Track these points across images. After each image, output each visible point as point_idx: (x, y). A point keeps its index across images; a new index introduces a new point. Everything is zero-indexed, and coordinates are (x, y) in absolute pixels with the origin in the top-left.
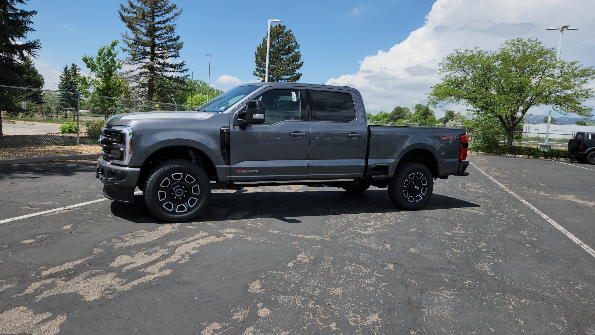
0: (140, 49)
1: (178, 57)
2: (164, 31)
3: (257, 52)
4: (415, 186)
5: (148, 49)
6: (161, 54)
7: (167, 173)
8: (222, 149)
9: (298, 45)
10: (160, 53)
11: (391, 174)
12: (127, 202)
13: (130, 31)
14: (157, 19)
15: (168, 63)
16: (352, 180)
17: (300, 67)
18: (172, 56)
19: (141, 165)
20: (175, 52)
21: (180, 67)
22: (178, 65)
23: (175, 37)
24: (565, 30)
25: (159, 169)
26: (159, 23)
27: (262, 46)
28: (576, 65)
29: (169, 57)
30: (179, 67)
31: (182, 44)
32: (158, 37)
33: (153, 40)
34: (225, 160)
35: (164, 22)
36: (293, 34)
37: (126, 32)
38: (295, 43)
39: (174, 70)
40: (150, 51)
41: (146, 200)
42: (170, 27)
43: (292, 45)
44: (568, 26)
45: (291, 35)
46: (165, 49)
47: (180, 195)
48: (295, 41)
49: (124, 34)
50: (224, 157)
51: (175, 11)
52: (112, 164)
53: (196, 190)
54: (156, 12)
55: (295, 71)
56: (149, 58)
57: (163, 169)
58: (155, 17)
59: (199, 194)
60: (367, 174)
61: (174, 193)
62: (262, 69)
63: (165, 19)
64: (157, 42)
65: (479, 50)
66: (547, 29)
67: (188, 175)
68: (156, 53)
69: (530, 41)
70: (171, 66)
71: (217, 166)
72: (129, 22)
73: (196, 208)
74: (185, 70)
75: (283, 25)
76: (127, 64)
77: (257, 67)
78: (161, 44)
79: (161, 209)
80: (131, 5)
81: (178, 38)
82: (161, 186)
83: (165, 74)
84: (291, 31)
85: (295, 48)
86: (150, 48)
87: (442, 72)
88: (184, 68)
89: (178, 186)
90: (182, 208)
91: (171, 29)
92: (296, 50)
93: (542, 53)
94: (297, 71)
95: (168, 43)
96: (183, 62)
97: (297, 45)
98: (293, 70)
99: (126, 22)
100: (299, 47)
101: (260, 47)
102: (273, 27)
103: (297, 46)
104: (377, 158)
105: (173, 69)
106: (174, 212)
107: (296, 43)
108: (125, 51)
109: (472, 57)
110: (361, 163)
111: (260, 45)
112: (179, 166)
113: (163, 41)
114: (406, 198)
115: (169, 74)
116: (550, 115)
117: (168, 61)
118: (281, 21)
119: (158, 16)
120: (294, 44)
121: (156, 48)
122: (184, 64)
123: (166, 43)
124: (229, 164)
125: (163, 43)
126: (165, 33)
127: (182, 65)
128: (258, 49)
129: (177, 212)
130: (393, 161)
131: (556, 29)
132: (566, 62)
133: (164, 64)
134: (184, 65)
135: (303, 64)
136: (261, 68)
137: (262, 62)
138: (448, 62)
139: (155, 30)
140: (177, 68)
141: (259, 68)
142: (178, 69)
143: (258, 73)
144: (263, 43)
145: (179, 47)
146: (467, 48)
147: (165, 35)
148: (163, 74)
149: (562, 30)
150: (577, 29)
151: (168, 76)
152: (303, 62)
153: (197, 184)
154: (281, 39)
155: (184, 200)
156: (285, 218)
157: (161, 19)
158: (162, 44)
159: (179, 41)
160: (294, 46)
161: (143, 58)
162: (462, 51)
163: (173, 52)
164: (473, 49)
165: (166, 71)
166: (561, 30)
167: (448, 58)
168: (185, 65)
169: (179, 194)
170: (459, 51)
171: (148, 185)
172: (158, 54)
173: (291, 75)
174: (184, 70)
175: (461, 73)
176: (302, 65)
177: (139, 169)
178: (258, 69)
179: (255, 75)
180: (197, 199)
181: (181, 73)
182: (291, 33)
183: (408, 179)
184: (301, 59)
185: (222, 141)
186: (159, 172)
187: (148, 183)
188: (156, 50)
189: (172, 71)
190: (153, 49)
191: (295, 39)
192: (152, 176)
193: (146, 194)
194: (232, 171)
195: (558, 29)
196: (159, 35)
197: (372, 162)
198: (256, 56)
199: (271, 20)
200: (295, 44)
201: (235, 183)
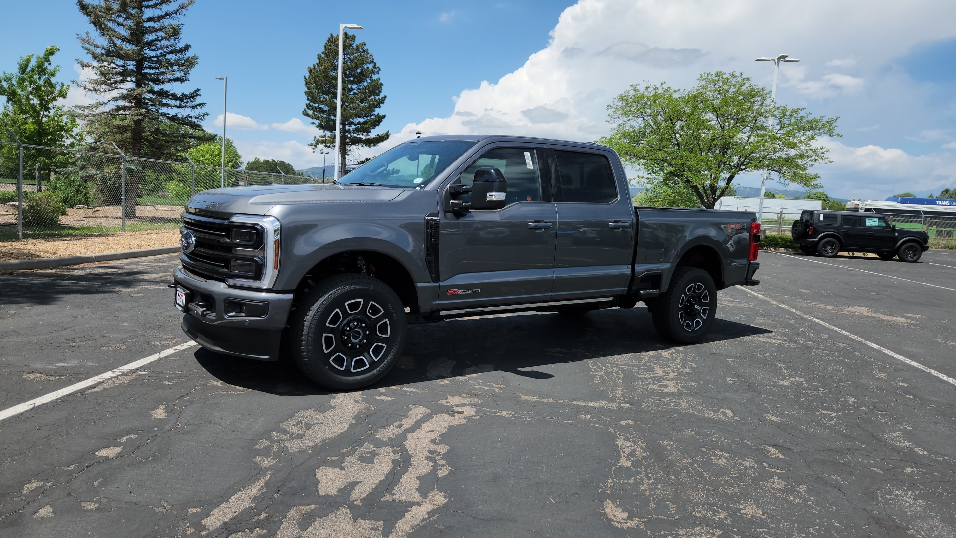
0: (117, 65)
1: (186, 81)
2: (161, 34)
3: (307, 77)
4: (694, 305)
5: (131, 65)
6: (156, 75)
7: (338, 302)
8: (427, 254)
9: (378, 68)
10: (153, 74)
11: (665, 287)
12: (266, 357)
13: (94, 33)
14: (147, 13)
15: (168, 91)
16: (611, 299)
17: (381, 105)
18: (177, 80)
19: (294, 288)
20: (183, 73)
21: (192, 99)
22: (187, 95)
23: (181, 45)
24: (781, 62)
25: (325, 293)
26: (151, 20)
27: (316, 67)
28: (801, 113)
29: (171, 80)
30: (190, 98)
31: (196, 59)
32: (150, 44)
33: (142, 49)
34: (431, 274)
35: (160, 19)
36: (368, 50)
37: (87, 33)
38: (373, 64)
39: (181, 104)
40: (134, 68)
41: (303, 352)
42: (174, 29)
43: (368, 68)
44: (787, 56)
45: (364, 51)
46: (164, 66)
47: (358, 340)
48: (373, 62)
49: (84, 36)
50: (429, 268)
52: (230, 286)
53: (383, 329)
55: (374, 111)
56: (133, 81)
57: (332, 294)
59: (388, 336)
60: (633, 288)
61: (349, 338)
62: (316, 105)
63: (163, 14)
64: (148, 53)
65: (665, 86)
66: (758, 60)
67: (371, 303)
68: (145, 74)
69: (733, 76)
70: (174, 97)
71: (419, 285)
72: (96, 16)
73: (384, 361)
74: (199, 105)
75: (352, 35)
76: (91, 90)
77: (309, 102)
78: (155, 57)
79: (327, 367)
81: (187, 47)
82: (327, 324)
83: (164, 110)
84: (365, 45)
85: (373, 72)
86: (134, 63)
87: (612, 119)
88: (198, 100)
89: (356, 323)
90: (361, 363)
91: (175, 32)
92: (375, 77)
93: (751, 94)
94: (377, 111)
95: (168, 56)
96: (196, 91)
97: (376, 68)
98: (371, 108)
99: (87, 15)
100: (380, 72)
101: (314, 69)
102: (334, 36)
103: (376, 70)
104: (647, 261)
105: (178, 103)
106: (348, 372)
107: (375, 64)
108: (86, 66)
109: (656, 97)
110: (626, 270)
111: (314, 66)
112: (360, 287)
113: (159, 52)
114: (683, 325)
115: (172, 111)
116: (764, 185)
117: (167, 87)
118: (361, 28)
119: (148, 7)
120: (371, 66)
121: (146, 64)
122: (199, 93)
123: (165, 55)
124: (437, 280)
125: (159, 56)
126: (163, 38)
127: (195, 95)
128: (310, 71)
129: (353, 370)
130: (667, 265)
131: (769, 61)
132: (788, 108)
133: (162, 93)
134: (198, 95)
135: (386, 99)
136: (315, 103)
137: (318, 94)
138: (619, 104)
139: (145, 31)
140: (185, 101)
141: (311, 104)
142: (187, 102)
143: (310, 112)
144: (317, 61)
145: (191, 63)
146: (650, 84)
147: (164, 42)
148: (160, 111)
149: (778, 62)
150: (799, 61)
151: (169, 114)
152: (385, 97)
153: (385, 318)
154: (349, 56)
155: (364, 349)
156: (519, 369)
157: (156, 13)
158: (157, 57)
159: (189, 54)
160: (372, 70)
161: (122, 81)
162: (642, 88)
163: (178, 72)
164: (659, 85)
165: (167, 105)
166: (776, 61)
167: (621, 98)
168: (200, 95)
169: (356, 338)
170: (637, 87)
171: (305, 325)
172: (150, 74)
173: (367, 117)
174: (197, 105)
175: (638, 121)
176: (385, 101)
177: (291, 296)
178: (310, 106)
179: (306, 114)
180: (385, 346)
181: (193, 108)
182: (365, 48)
183: (686, 294)
184: (382, 91)
185: (427, 240)
186: (325, 300)
187: (305, 321)
188: (146, 68)
189: (176, 106)
190: (139, 65)
191: (373, 59)
192: (314, 308)
193: (302, 341)
194: (441, 293)
195: (772, 60)
196: (152, 41)
197: (640, 268)
198: (306, 84)
199: (345, 26)
200: (373, 66)
201: (442, 313)
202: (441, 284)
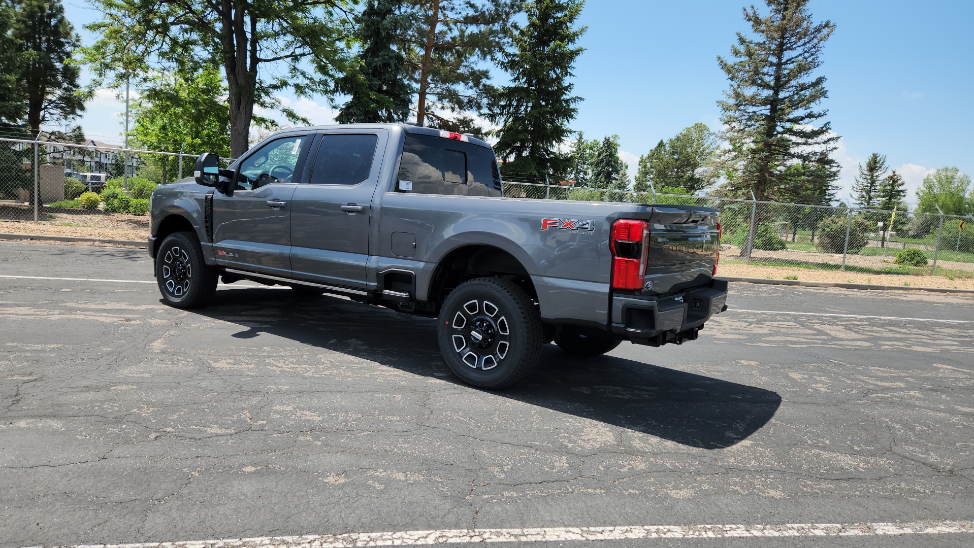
7: (169, 246)
8: (206, 221)
11: (422, 292)
14: (787, 55)
18: (810, 116)
19: (156, 234)
21: (820, 135)
22: (815, 131)
23: (815, 79)
26: (790, 61)
29: (802, 119)
33: (776, 93)
34: (209, 236)
40: (767, 112)
50: (208, 231)
51: (825, 31)
53: (188, 271)
54: (786, 43)
58: (785, 52)
59: (191, 276)
67: (182, 251)
70: (805, 135)
71: (201, 243)
74: (833, 139)
79: (164, 287)
80: (742, 41)
81: (820, 81)
82: (165, 260)
86: (768, 107)
88: (831, 134)
89: (178, 263)
90: (179, 290)
96: (826, 124)
104: (393, 255)
110: (364, 261)
112: (177, 239)
119: (789, 49)
124: (212, 242)
127: (824, 130)
129: (175, 293)
130: (421, 265)
134: (828, 129)
140: (812, 137)
142: (814, 138)
153: (189, 264)
155: (181, 281)
168: (830, 129)
174: (829, 140)
177: (155, 239)
180: (190, 283)
183: (465, 313)
185: (206, 211)
190: (773, 109)
194: (215, 250)
197: (385, 263)
201: (227, 270)
202: (214, 245)
